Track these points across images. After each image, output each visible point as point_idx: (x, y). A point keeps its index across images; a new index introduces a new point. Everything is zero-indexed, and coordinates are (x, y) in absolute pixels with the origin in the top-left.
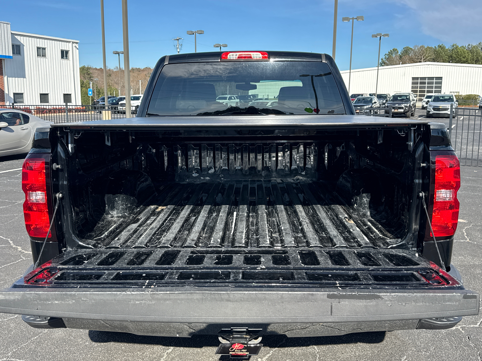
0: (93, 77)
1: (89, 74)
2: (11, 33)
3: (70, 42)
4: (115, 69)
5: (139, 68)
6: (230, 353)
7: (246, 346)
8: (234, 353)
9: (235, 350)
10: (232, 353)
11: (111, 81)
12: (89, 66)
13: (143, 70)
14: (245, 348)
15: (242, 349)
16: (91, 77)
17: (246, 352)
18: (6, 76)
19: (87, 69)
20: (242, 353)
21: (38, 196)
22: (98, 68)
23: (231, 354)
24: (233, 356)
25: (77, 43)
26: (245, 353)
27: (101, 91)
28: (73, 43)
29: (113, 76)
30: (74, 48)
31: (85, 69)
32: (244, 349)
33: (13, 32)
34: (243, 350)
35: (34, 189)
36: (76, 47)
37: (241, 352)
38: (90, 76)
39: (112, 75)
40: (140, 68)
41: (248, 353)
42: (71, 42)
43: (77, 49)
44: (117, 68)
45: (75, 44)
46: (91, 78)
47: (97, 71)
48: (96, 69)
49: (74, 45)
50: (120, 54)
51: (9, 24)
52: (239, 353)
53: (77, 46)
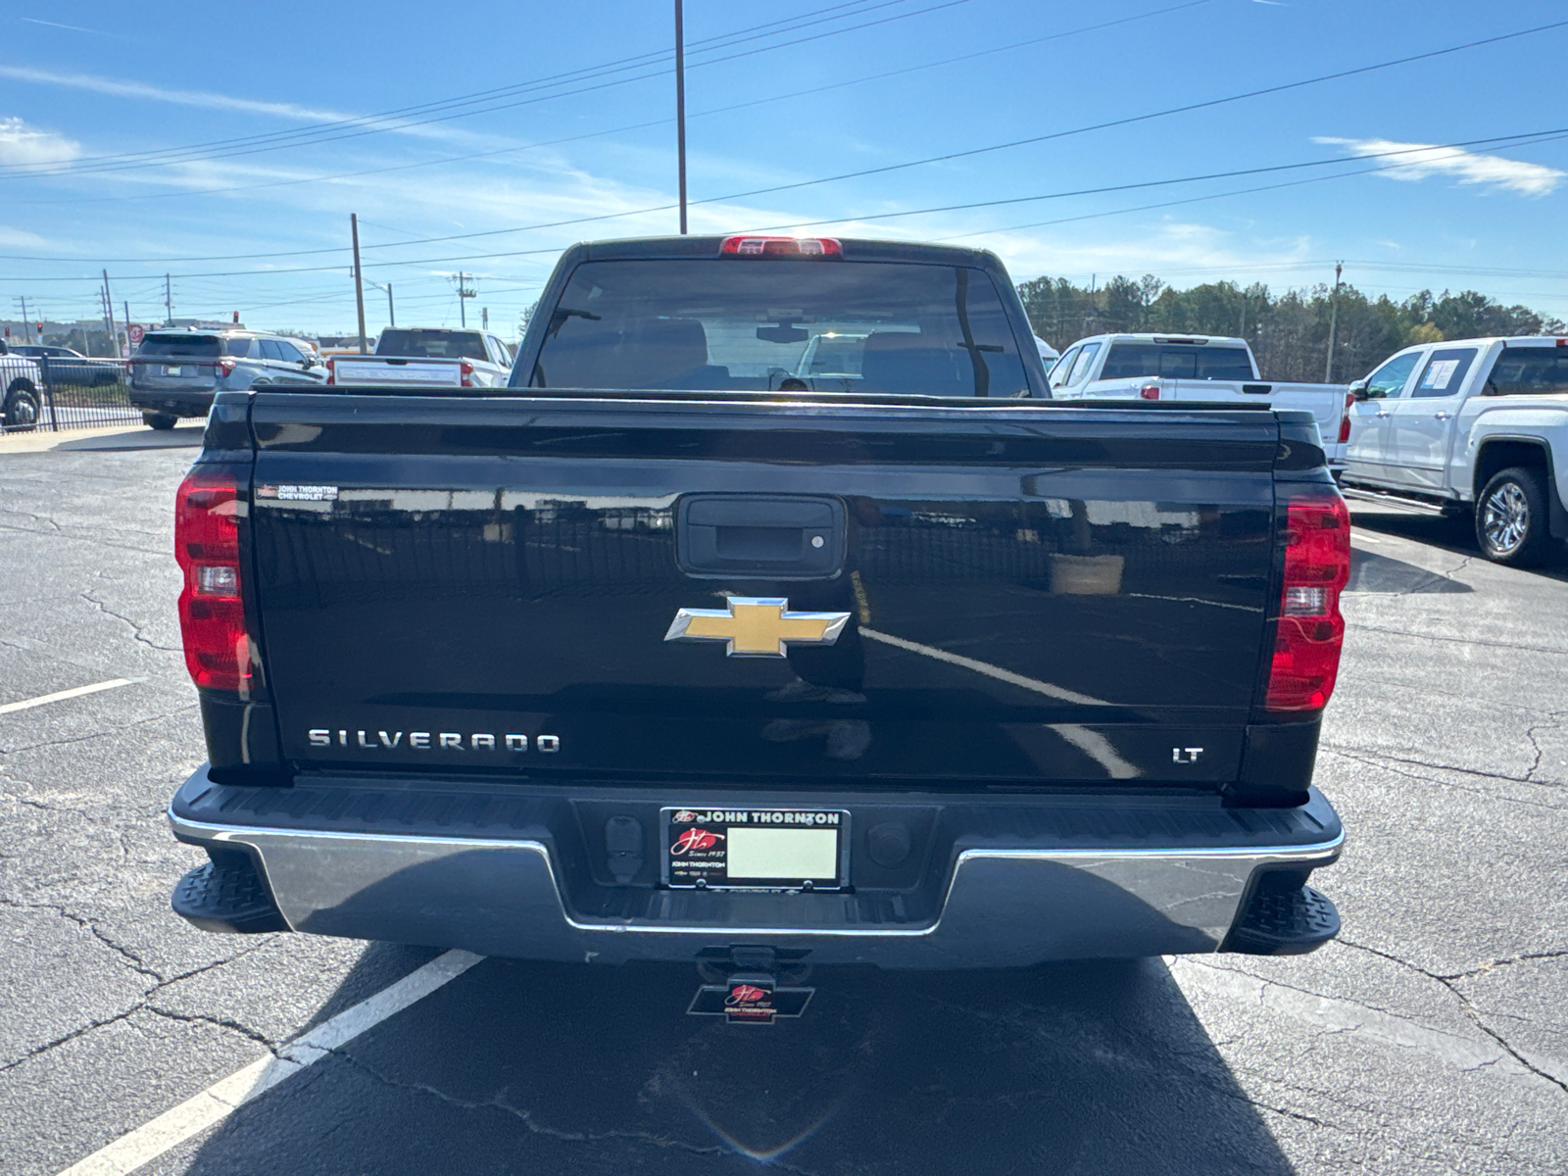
6: (727, 1010)
7: (769, 992)
8: (736, 1010)
9: (738, 1004)
10: (731, 1010)
14: (766, 998)
15: (760, 1000)
17: (770, 1008)
20: (759, 1011)
21: (219, 579)
23: (729, 1013)
24: (733, 1017)
26: (766, 1010)
32: (761, 1000)
34: (760, 1004)
35: (215, 559)
37: (755, 1007)
41: (775, 1011)
52: (749, 1010)
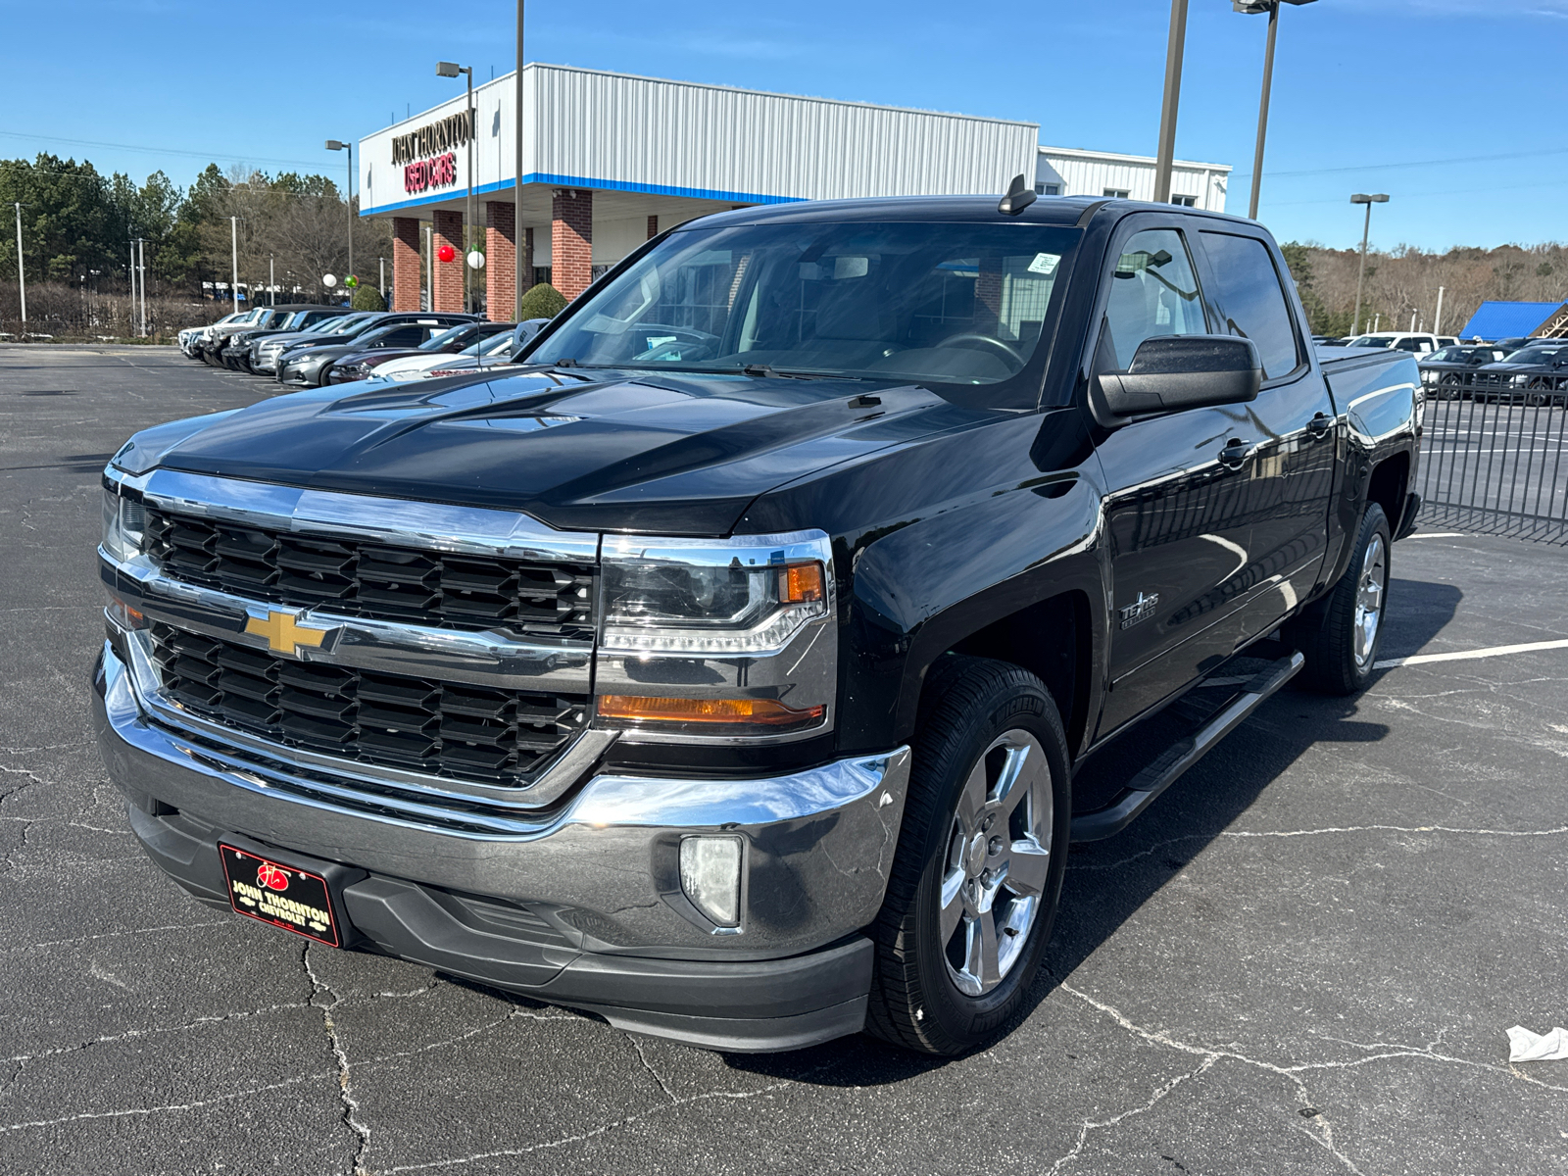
0: (1313, 278)
1: (1302, 270)
2: (1040, 153)
3: (1204, 170)
4: (1394, 251)
5: (1478, 249)
11: (1374, 289)
12: (1311, 244)
13: (1492, 255)
16: (1306, 278)
18: (1009, 276)
19: (1300, 254)
22: (1341, 248)
25: (1224, 173)
27: (1331, 322)
28: (1213, 172)
29: (1382, 275)
30: (1214, 189)
31: (1292, 252)
33: (1044, 150)
36: (1219, 185)
38: (1305, 274)
39: (1378, 271)
40: (1482, 248)
42: (1207, 172)
43: (1223, 191)
44: (1404, 248)
45: (1217, 176)
46: (1308, 282)
47: (1332, 260)
48: (1332, 252)
49: (1217, 178)
50: (1372, 203)
51: (1035, 127)
53: (1224, 181)
